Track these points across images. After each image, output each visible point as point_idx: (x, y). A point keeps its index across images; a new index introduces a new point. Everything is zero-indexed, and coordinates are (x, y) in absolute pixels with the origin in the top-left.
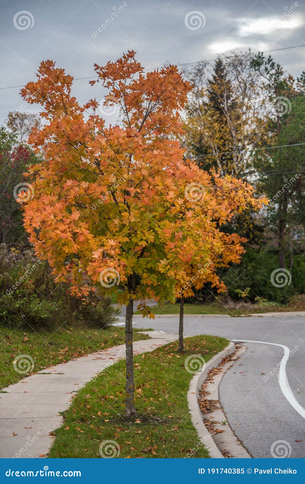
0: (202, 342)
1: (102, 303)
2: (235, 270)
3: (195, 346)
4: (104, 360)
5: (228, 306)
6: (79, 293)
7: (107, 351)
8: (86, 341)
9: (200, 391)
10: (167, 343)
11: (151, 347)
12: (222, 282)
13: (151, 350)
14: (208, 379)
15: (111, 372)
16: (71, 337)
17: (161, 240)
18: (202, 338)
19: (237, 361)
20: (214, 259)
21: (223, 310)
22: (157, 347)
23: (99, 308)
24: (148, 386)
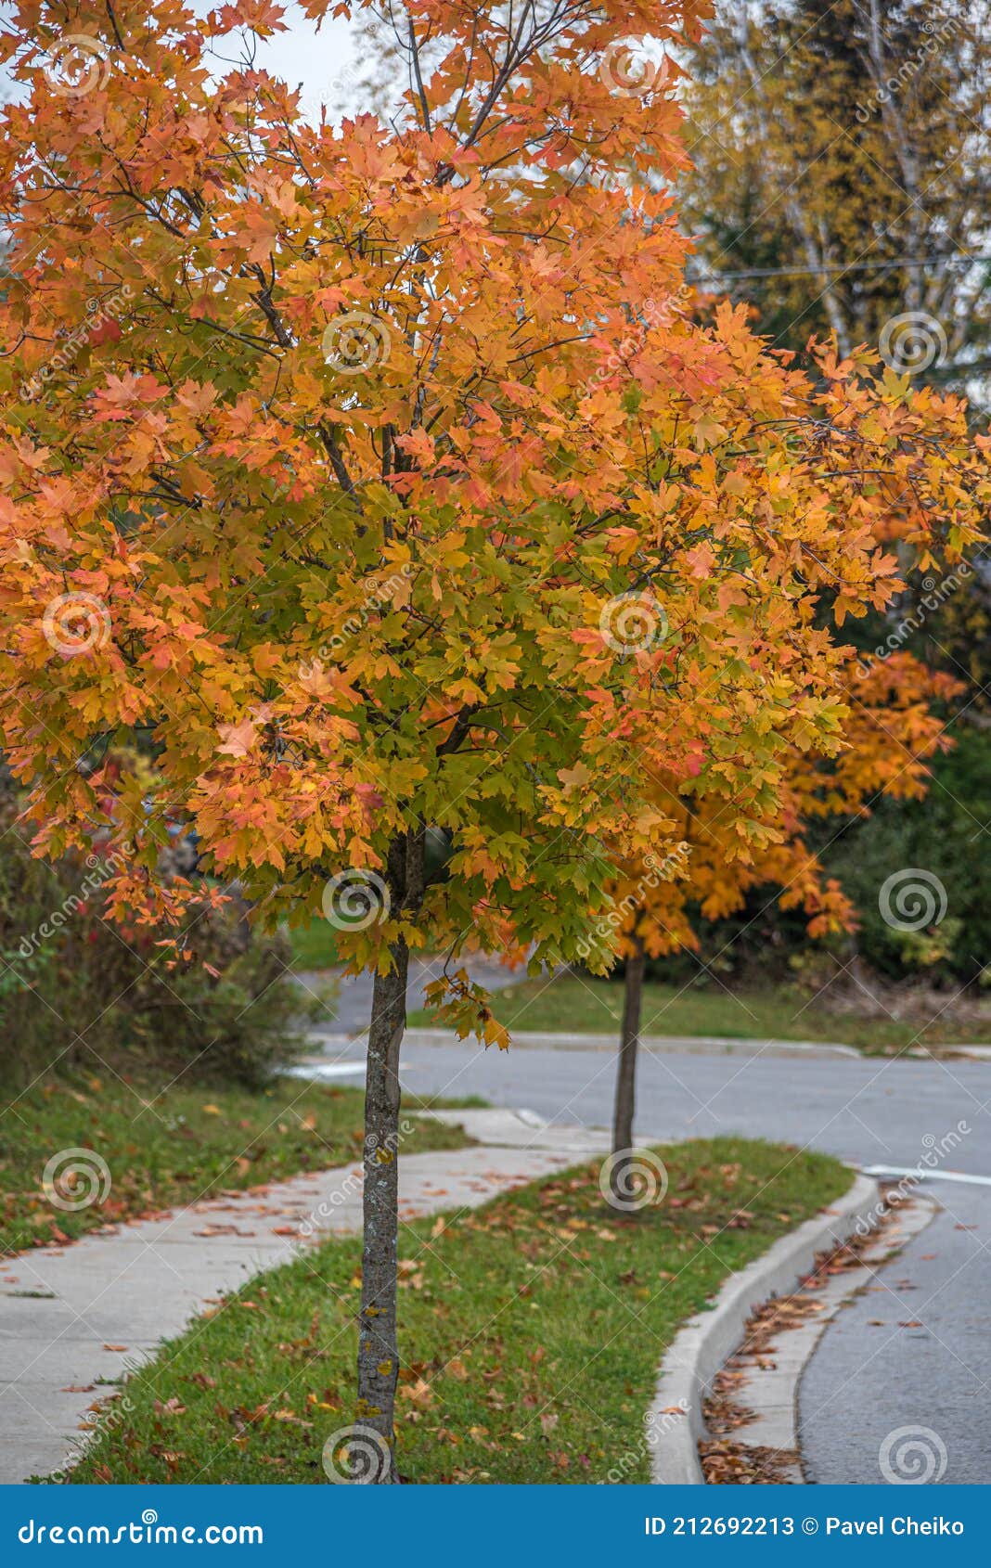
0: (724, 1169)
1: (245, 966)
2: (891, 834)
3: (691, 1187)
4: (250, 1240)
5: (849, 1006)
6: (145, 911)
7: (265, 1194)
8: (162, 1146)
9: (708, 1404)
10: (552, 1169)
11: (475, 1188)
12: (833, 884)
13: (476, 1200)
14: (750, 1347)
15: (284, 1297)
16: (94, 1121)
17: (552, 677)
18: (720, 1150)
19: (890, 1268)
20: (796, 773)
21: (828, 1022)
22: (505, 1186)
23: (233, 990)
24: (457, 1368)
